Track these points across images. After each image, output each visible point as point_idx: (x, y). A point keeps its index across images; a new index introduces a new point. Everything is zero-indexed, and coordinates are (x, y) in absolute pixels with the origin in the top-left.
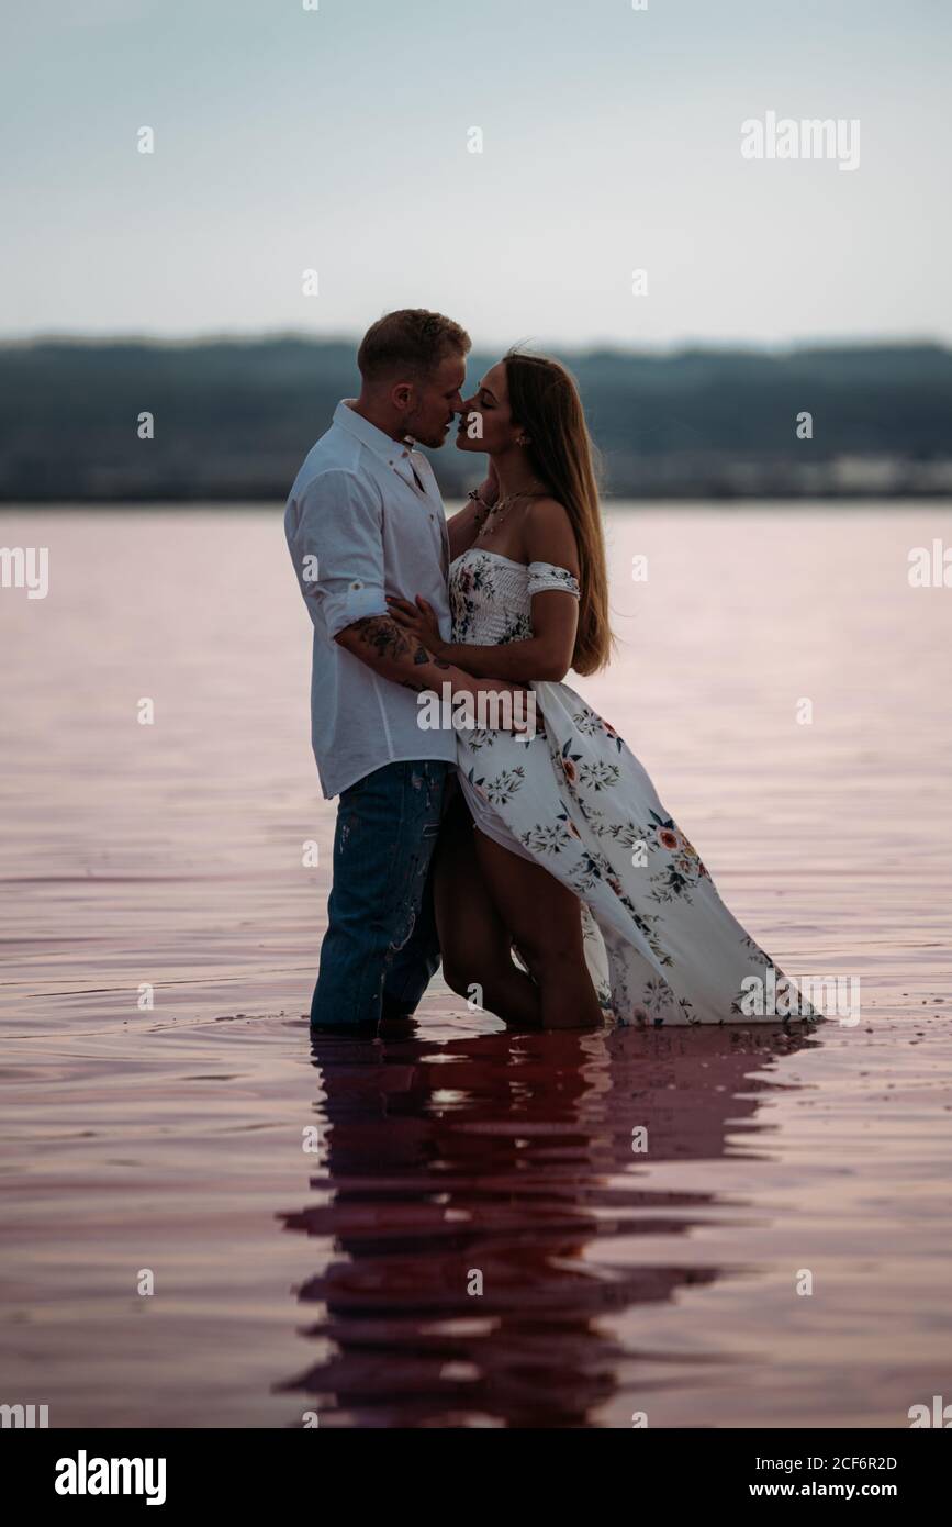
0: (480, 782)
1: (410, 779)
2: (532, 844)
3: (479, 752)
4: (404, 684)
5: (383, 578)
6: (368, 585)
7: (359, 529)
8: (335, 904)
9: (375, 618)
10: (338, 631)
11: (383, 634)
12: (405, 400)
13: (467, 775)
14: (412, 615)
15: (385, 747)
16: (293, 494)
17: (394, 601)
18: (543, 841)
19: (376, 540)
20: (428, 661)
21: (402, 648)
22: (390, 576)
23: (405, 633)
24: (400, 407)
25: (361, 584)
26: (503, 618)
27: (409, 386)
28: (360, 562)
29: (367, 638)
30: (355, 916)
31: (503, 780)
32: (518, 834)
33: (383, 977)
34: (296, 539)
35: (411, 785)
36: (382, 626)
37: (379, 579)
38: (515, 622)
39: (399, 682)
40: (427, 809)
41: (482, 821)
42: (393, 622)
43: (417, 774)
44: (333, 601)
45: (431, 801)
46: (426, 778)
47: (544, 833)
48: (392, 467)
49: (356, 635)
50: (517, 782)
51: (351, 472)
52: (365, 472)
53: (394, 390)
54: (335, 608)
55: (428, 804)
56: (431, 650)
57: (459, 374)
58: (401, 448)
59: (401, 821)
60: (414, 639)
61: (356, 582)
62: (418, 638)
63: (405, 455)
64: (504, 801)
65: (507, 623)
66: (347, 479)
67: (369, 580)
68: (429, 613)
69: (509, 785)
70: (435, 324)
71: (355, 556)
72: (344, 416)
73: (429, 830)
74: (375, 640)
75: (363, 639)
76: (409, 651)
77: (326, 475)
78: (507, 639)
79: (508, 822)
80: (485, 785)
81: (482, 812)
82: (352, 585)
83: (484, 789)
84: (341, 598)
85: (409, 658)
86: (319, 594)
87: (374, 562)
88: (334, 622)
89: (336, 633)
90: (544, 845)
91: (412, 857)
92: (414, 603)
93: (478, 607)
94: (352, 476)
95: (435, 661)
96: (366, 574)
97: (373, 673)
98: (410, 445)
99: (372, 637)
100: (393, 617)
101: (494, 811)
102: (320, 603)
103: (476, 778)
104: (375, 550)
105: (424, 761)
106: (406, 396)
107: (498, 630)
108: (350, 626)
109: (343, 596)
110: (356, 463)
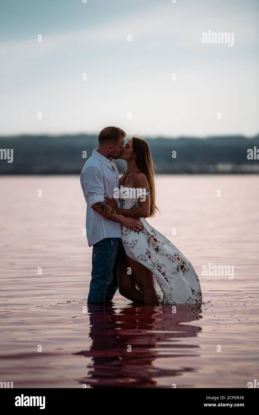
0: (127, 243)
1: (111, 242)
2: (139, 259)
3: (127, 236)
4: (108, 219)
5: (104, 192)
6: (100, 194)
7: (98, 180)
8: (93, 274)
9: (101, 202)
10: (92, 205)
11: (103, 206)
12: (111, 149)
13: (124, 242)
14: (111, 202)
15: (104, 234)
16: (82, 172)
17: (106, 198)
18: (142, 258)
19: (102, 183)
20: (114, 213)
21: (108, 209)
22: (106, 192)
23: (109, 206)
24: (109, 151)
25: (98, 194)
26: (131, 203)
27: (112, 146)
28: (98, 189)
29: (99, 207)
30: (98, 276)
31: (132, 243)
32: (136, 256)
33: (105, 291)
34: (83, 182)
35: (111, 244)
36: (103, 204)
37: (103, 193)
38: (134, 204)
39: (107, 218)
40: (115, 249)
41: (128, 253)
42: (106, 203)
43: (112, 241)
44: (91, 198)
45: (116, 248)
46: (115, 242)
47: (142, 256)
48: (107, 165)
49: (96, 206)
50: (136, 243)
51: (96, 166)
52: (99, 166)
53: (108, 147)
54: (91, 200)
55: (115, 248)
56: (115, 210)
57: (123, 142)
58: (109, 161)
59: (109, 252)
60: (111, 207)
61: (97, 193)
62: (112, 207)
63: (110, 162)
64: (133, 248)
65: (132, 204)
66: (95, 168)
67: (100, 193)
68: (115, 201)
69: (134, 244)
70: (118, 130)
71: (97, 187)
72: (95, 152)
73: (115, 255)
74: (101, 207)
75: (98, 207)
76: (109, 210)
77: (90, 167)
78: (132, 208)
79: (133, 253)
80: (128, 244)
81: (128, 251)
82: (96, 194)
83: (128, 245)
84: (93, 197)
85: (110, 212)
86: (88, 196)
87: (101, 189)
88: (92, 203)
89: (91, 206)
90: (143, 259)
91: (112, 261)
92: (112, 199)
93: (125, 201)
94: (96, 167)
95: (116, 213)
96: (99, 191)
97: (101, 216)
98: (111, 160)
99: (100, 207)
100: (106, 202)
101: (130, 251)
102: (88, 198)
103: (126, 242)
104: (102, 185)
105: (114, 238)
106: (111, 148)
107: (130, 206)
108: (95, 204)
109: (93, 196)
110: (97, 164)
